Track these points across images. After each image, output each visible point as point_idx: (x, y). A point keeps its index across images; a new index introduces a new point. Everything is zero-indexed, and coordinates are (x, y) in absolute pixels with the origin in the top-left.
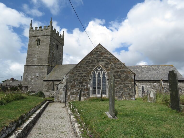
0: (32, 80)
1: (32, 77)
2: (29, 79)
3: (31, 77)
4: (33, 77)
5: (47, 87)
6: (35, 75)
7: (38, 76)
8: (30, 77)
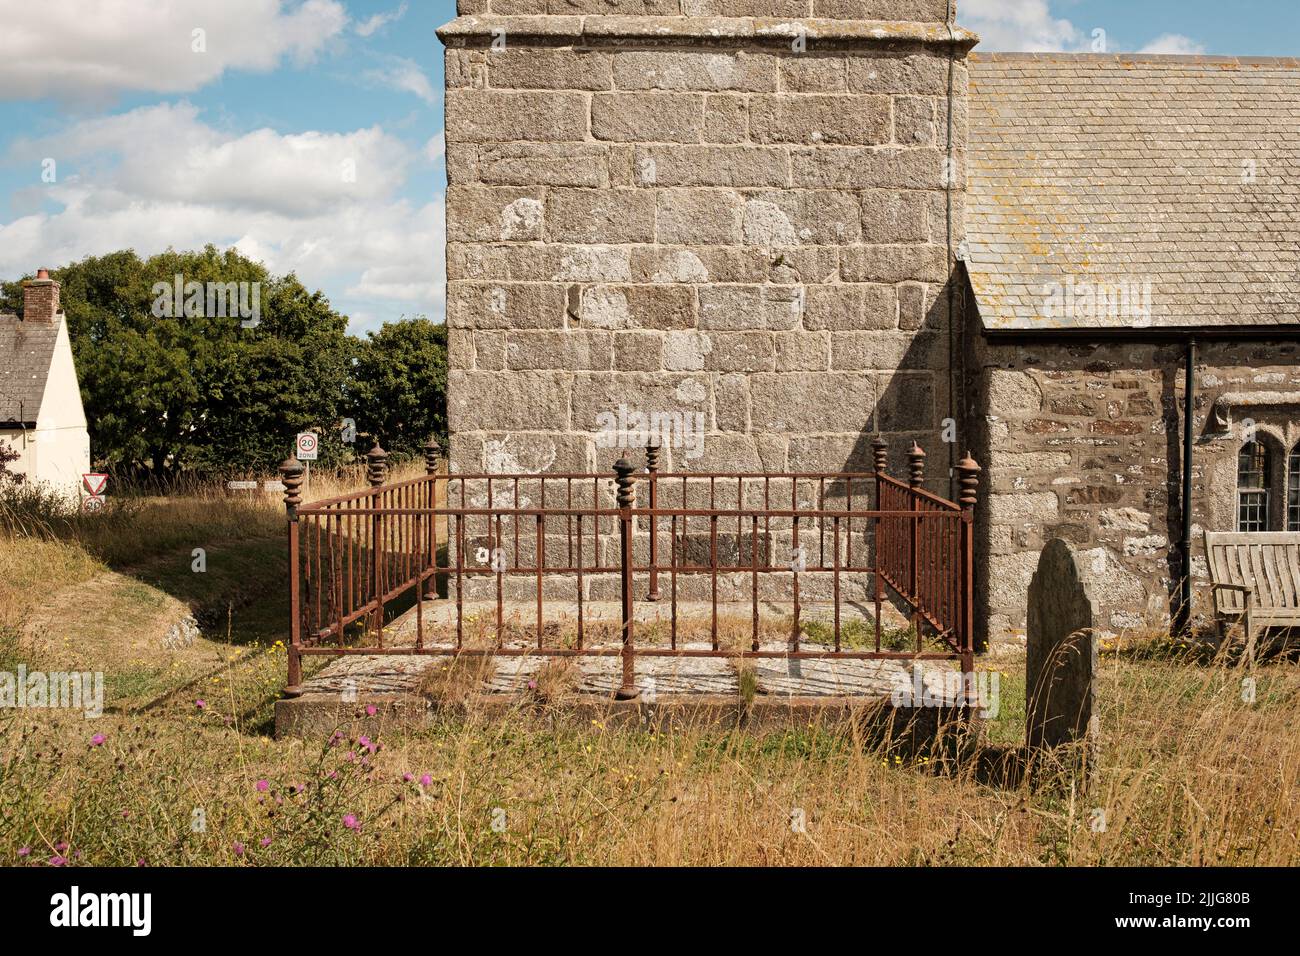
0: (666, 322)
1: (662, 279)
2: (605, 312)
3: (642, 267)
4: (689, 266)
5: (1061, 459)
6: (710, 230)
7: (800, 257)
8: (621, 269)
